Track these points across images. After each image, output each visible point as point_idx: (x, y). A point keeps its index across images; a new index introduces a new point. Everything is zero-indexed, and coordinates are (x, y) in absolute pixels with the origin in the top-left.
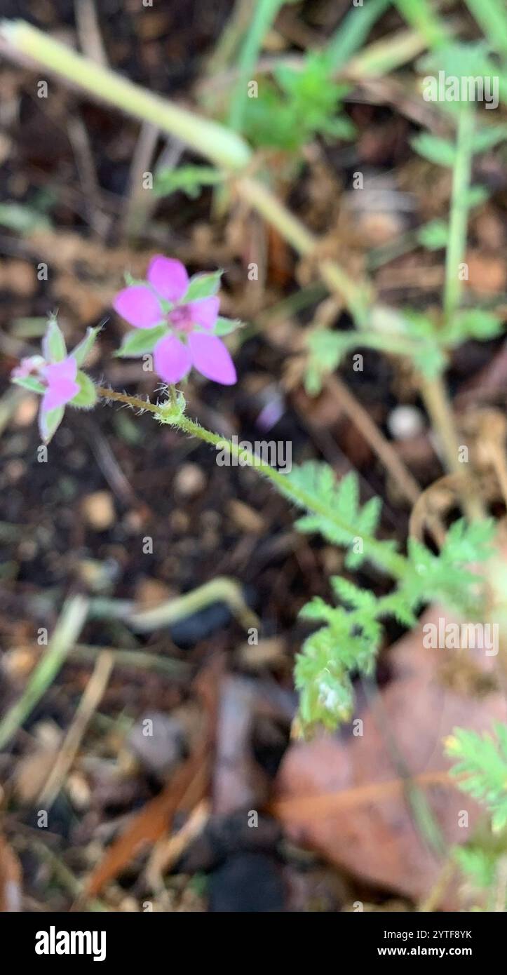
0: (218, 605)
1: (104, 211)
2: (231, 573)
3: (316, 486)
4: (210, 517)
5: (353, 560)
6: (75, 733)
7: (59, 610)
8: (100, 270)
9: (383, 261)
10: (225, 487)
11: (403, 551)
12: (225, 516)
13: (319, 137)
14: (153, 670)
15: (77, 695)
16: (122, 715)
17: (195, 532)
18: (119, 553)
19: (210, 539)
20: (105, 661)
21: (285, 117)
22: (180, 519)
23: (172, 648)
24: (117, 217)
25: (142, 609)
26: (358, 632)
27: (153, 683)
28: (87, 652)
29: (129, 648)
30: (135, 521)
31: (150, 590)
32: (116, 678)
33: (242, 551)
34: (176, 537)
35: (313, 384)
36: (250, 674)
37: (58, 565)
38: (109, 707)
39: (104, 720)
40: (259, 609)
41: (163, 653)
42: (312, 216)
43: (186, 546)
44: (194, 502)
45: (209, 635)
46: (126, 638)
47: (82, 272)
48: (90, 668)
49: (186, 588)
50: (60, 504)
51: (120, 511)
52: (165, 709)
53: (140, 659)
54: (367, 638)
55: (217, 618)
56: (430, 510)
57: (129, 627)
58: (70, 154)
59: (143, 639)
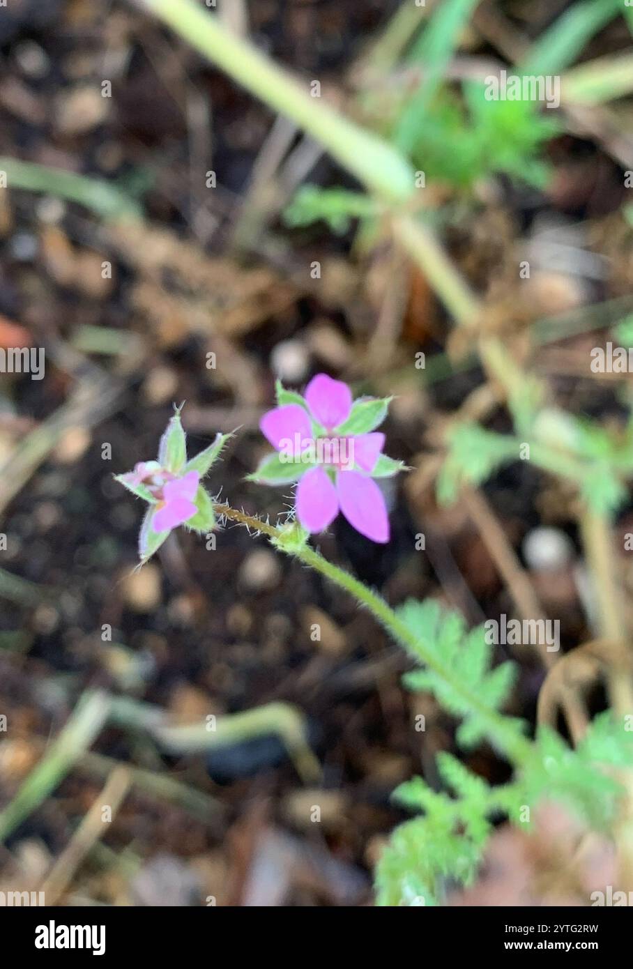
0: (272, 739)
1: (213, 211)
2: (292, 699)
3: (437, 634)
4: (278, 622)
5: (467, 736)
6: (67, 862)
7: (72, 704)
8: (195, 285)
9: (553, 336)
10: (304, 589)
11: (531, 733)
12: (299, 626)
13: (504, 179)
14: (177, 802)
15: (77, 814)
16: (127, 851)
17: (256, 637)
18: (157, 645)
19: (273, 649)
20: (119, 780)
21: (465, 145)
22: (239, 617)
23: (207, 780)
24: (226, 221)
25: (175, 723)
26: (460, 830)
27: (174, 817)
28: (100, 764)
29: (152, 769)
30: (184, 608)
31: (188, 699)
32: (130, 804)
33: (312, 673)
34: (231, 639)
35: (447, 493)
36: (296, 831)
37: (80, 647)
38: (114, 837)
39: (106, 853)
40: (321, 750)
41: (193, 784)
42: (470, 262)
43: (242, 653)
44: (260, 599)
45: (253, 772)
46: (149, 755)
47: (171, 282)
48: (98, 784)
49: (233, 706)
50: (95, 570)
51: (168, 591)
52: (184, 853)
53: (162, 785)
54: (471, 839)
55: (267, 754)
56: (568, 682)
57: (157, 745)
58: (182, 132)
59: (171, 761)
